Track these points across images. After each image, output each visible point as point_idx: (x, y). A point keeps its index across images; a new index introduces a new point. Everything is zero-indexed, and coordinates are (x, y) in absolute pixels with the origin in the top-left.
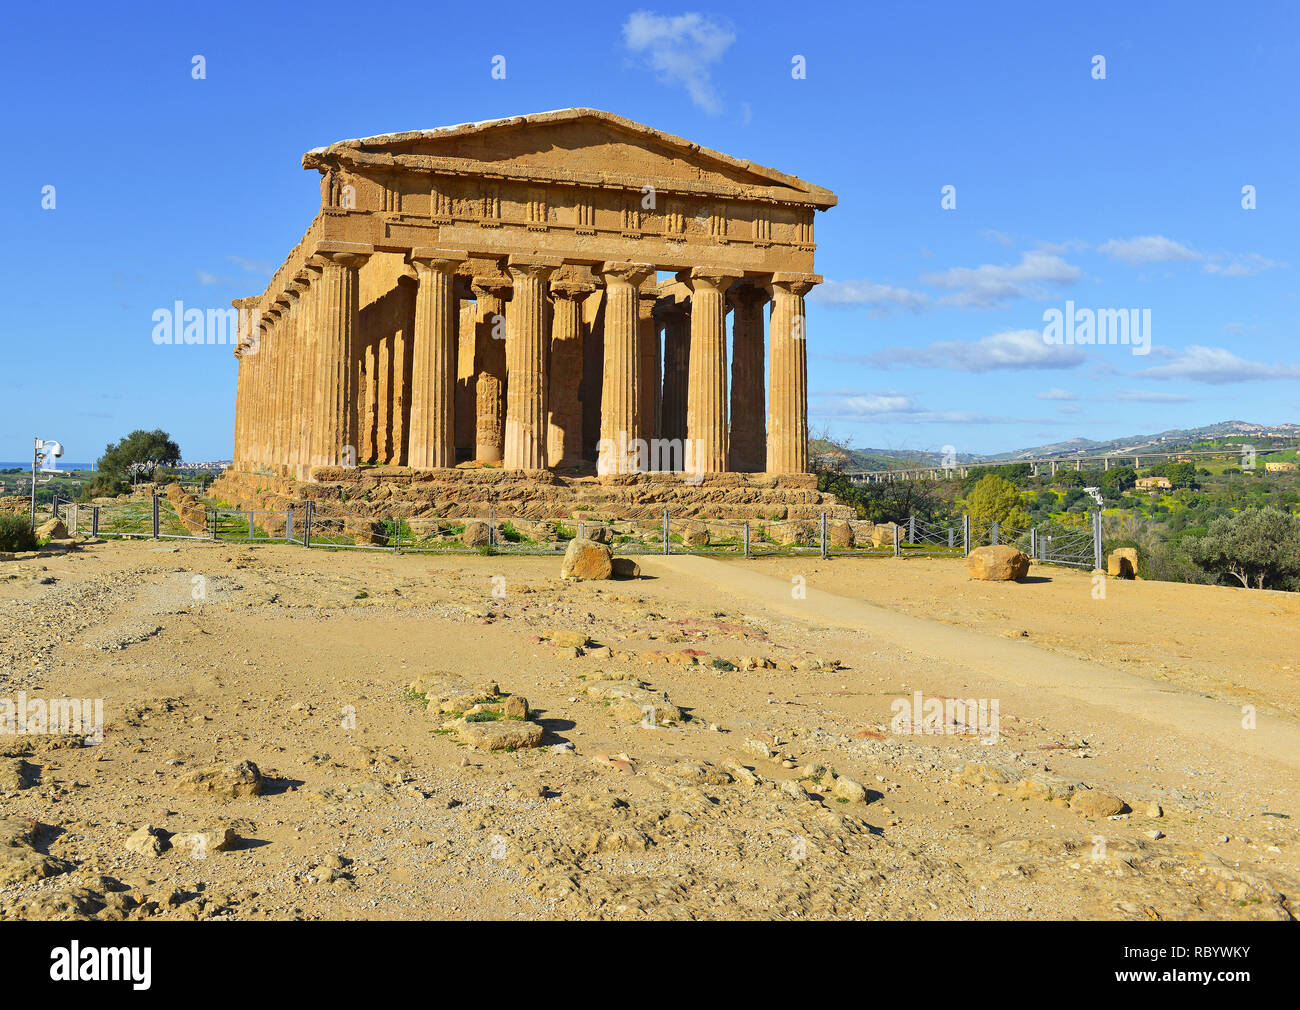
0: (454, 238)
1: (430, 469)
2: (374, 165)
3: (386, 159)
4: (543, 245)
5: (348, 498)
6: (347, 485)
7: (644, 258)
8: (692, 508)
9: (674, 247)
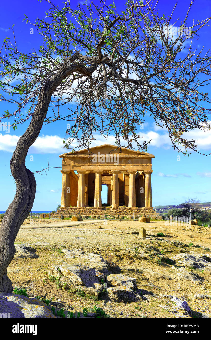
0: (84, 168)
1: (80, 207)
2: (69, 157)
3: (72, 156)
4: (99, 168)
5: (65, 212)
6: (65, 210)
7: (118, 169)
8: (126, 213)
9: (124, 167)
